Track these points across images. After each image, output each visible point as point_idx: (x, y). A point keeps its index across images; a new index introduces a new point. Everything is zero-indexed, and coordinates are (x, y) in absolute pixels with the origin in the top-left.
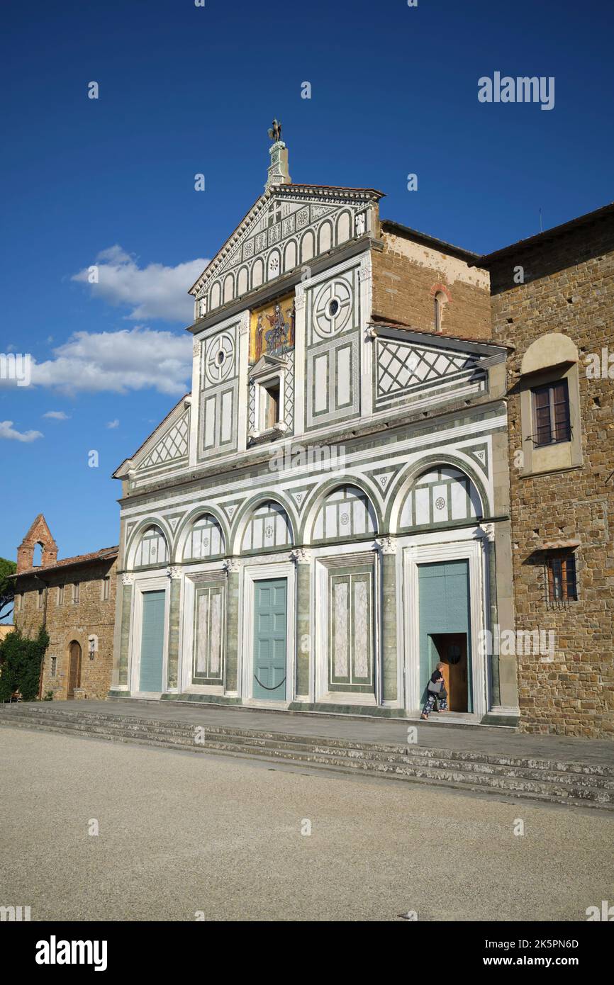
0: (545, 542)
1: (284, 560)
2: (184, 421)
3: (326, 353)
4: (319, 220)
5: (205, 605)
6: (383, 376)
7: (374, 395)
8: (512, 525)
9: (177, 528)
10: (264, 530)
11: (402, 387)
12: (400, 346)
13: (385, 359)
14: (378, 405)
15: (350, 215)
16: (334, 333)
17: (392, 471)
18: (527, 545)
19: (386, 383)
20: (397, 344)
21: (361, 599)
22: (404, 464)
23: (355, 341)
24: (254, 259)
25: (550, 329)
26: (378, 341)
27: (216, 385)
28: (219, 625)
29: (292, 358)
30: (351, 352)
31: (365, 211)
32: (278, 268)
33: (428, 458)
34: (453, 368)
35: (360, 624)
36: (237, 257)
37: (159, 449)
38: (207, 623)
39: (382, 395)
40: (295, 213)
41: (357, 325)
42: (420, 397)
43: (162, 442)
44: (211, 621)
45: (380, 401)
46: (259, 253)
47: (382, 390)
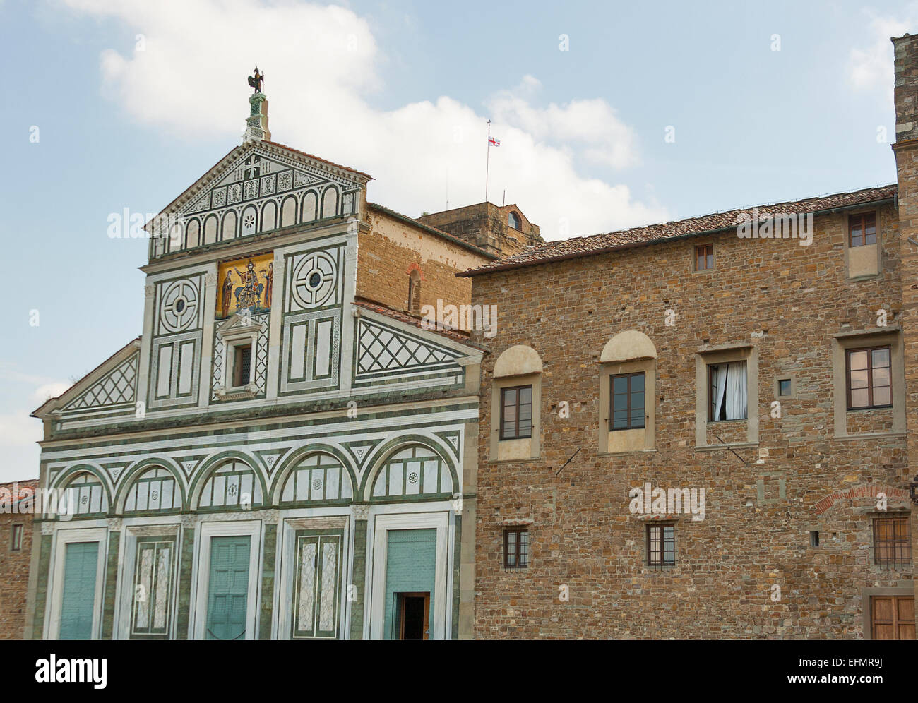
0: (505, 519)
1: (249, 519)
2: (130, 365)
3: (306, 323)
4: (302, 188)
5: (150, 560)
6: (364, 355)
7: (353, 372)
8: (479, 502)
9: (119, 478)
10: (226, 488)
11: (383, 369)
12: (382, 330)
13: (367, 339)
14: (357, 382)
15: (337, 192)
16: (314, 306)
17: (368, 445)
18: (490, 520)
19: (367, 362)
20: (380, 328)
21: (329, 559)
22: (381, 440)
23: (337, 317)
24: (226, 209)
25: (521, 341)
26: (361, 321)
27: (173, 333)
28: (166, 579)
29: (267, 320)
30: (332, 326)
31: (353, 192)
32: (254, 226)
33: (404, 438)
34: (432, 359)
35: (327, 581)
36: (205, 203)
37: (96, 391)
38: (151, 577)
39: (362, 373)
40: (277, 173)
41: (339, 301)
42: (400, 380)
43: (99, 384)
44: (156, 576)
45: (360, 378)
46: (232, 205)
47: (363, 368)
